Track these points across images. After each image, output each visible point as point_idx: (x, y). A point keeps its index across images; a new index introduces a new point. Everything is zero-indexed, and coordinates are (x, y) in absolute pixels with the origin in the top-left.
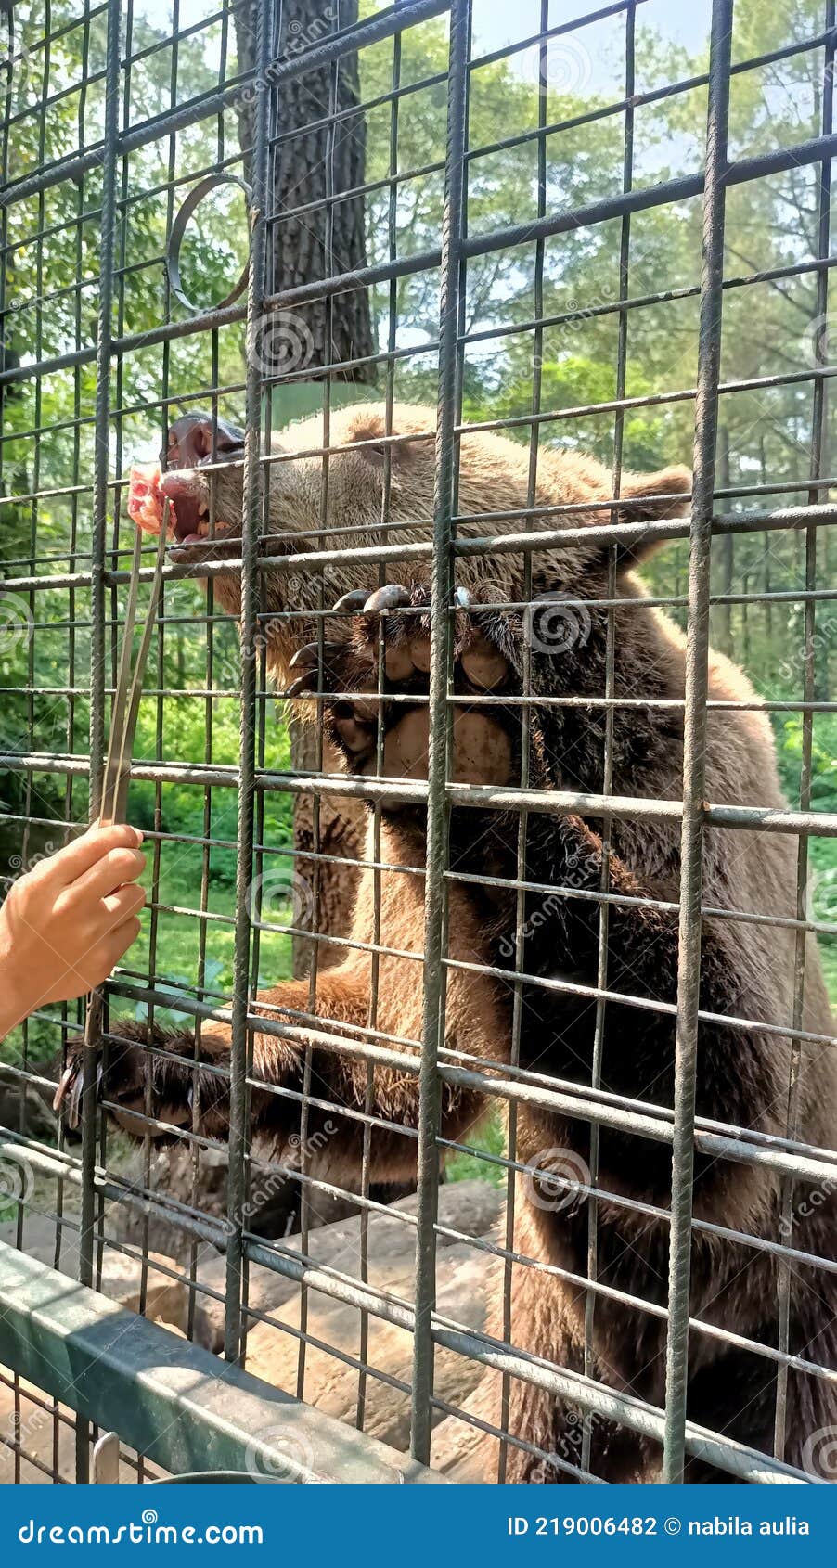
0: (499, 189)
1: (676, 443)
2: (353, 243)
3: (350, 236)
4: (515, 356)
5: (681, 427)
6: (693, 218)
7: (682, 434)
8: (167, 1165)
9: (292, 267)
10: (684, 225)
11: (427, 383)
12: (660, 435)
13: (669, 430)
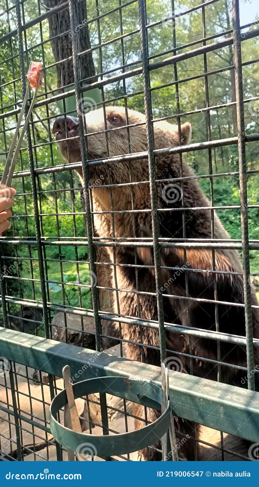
0: (127, 29)
1: (190, 107)
2: (85, 37)
3: (84, 35)
4: (137, 83)
5: (191, 102)
6: (189, 34)
7: (192, 104)
8: (57, 336)
9: (66, 47)
10: (187, 36)
11: (110, 94)
12: (184, 105)
13: (187, 103)
